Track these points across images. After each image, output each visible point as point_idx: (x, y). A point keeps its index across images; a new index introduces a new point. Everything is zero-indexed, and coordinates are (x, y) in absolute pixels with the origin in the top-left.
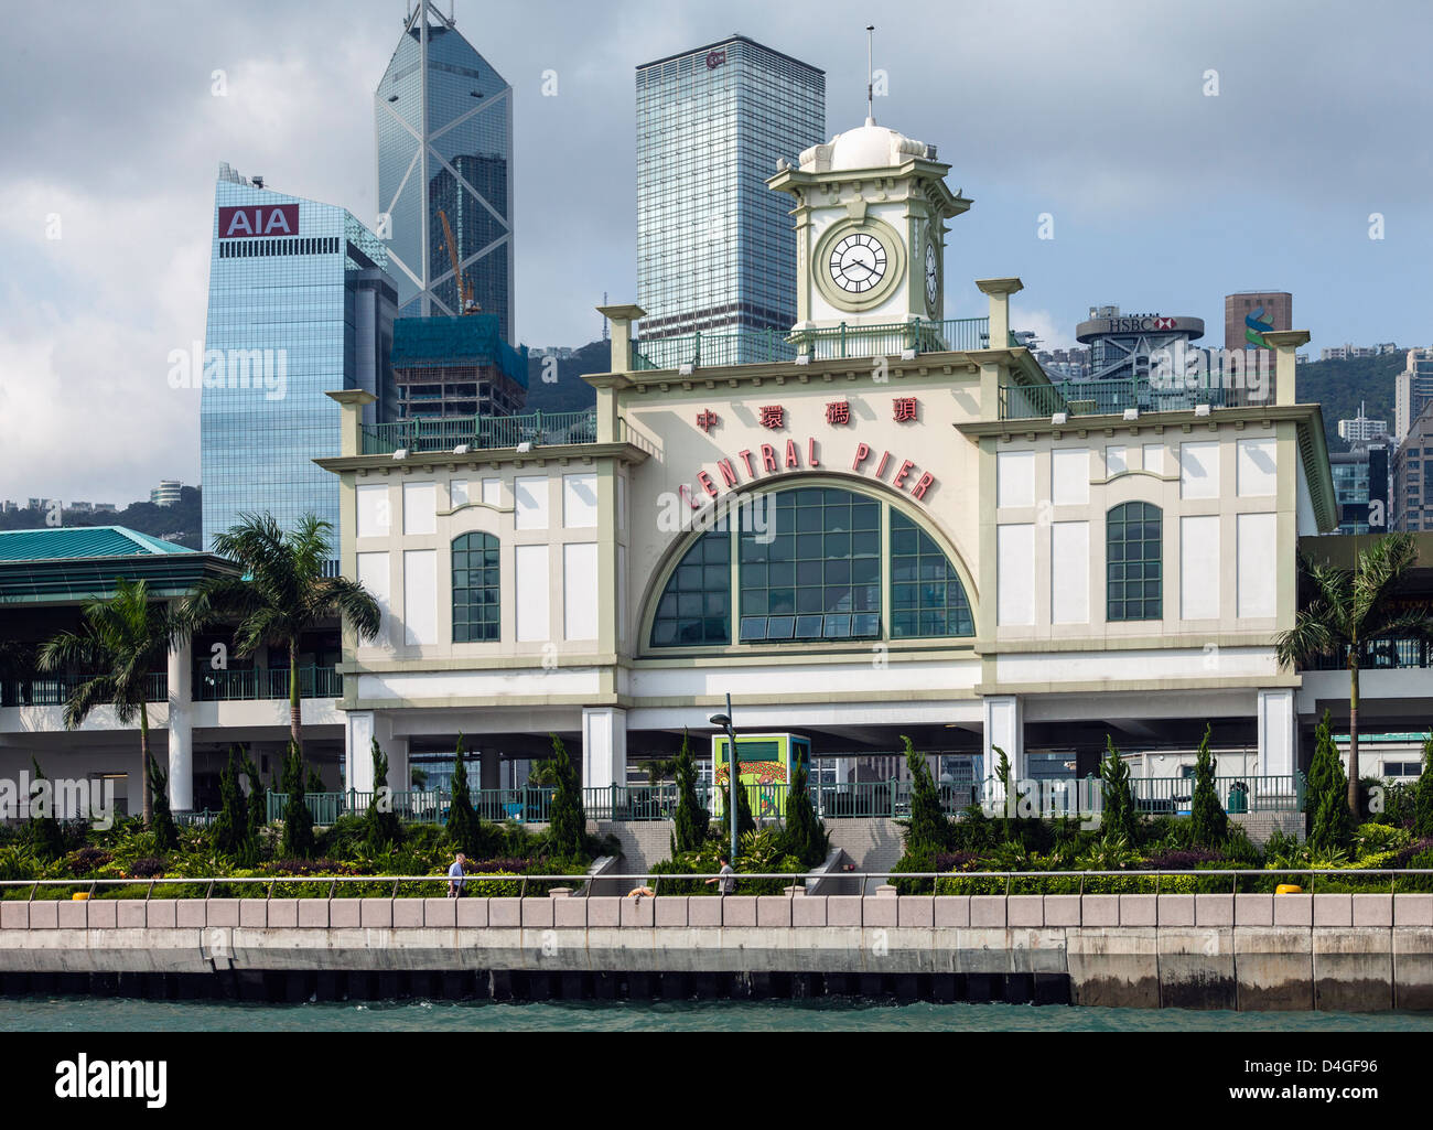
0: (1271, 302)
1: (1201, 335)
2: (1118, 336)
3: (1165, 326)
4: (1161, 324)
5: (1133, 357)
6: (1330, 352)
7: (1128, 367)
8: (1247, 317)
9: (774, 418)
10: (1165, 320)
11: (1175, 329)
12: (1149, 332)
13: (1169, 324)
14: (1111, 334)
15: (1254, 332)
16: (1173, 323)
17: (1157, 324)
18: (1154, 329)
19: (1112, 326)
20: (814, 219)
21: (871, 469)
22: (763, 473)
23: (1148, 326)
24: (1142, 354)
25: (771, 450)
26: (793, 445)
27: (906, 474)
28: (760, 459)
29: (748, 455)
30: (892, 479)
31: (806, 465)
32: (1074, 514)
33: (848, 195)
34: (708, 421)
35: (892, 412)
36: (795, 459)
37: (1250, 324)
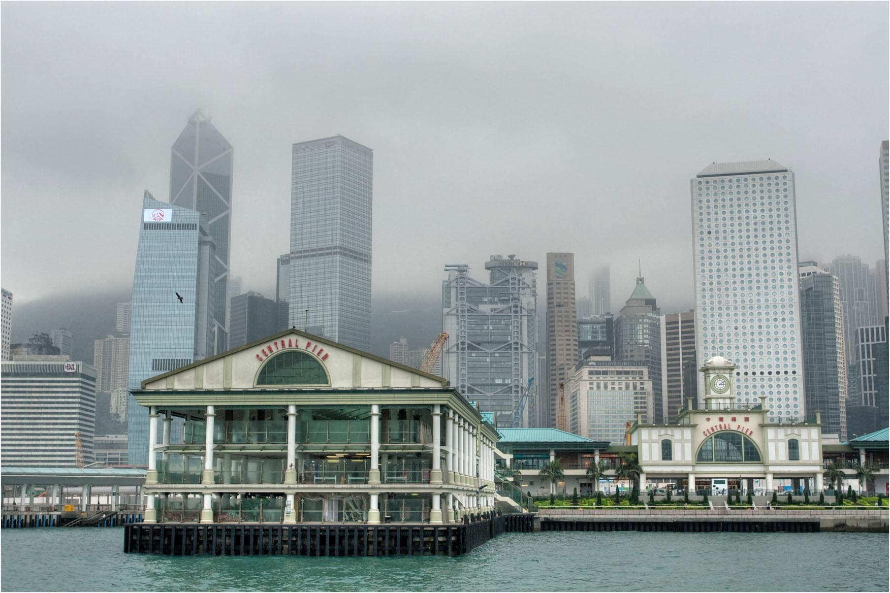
0: (565, 256)
1: (537, 268)
2: (503, 268)
4: (521, 264)
5: (510, 277)
7: (507, 281)
8: (556, 263)
9: (721, 419)
10: (522, 262)
11: (527, 266)
12: (515, 267)
13: (524, 264)
14: (500, 267)
15: (559, 268)
16: (526, 263)
17: (519, 264)
18: (518, 266)
19: (500, 264)
20: (711, 375)
21: (740, 430)
22: (719, 430)
23: (515, 264)
24: (513, 276)
25: (720, 425)
26: (725, 425)
27: (747, 431)
28: (718, 427)
29: (716, 426)
30: (744, 432)
31: (727, 429)
32: (782, 441)
33: (717, 371)
34: (708, 419)
35: (744, 420)
36: (725, 427)
37: (557, 265)
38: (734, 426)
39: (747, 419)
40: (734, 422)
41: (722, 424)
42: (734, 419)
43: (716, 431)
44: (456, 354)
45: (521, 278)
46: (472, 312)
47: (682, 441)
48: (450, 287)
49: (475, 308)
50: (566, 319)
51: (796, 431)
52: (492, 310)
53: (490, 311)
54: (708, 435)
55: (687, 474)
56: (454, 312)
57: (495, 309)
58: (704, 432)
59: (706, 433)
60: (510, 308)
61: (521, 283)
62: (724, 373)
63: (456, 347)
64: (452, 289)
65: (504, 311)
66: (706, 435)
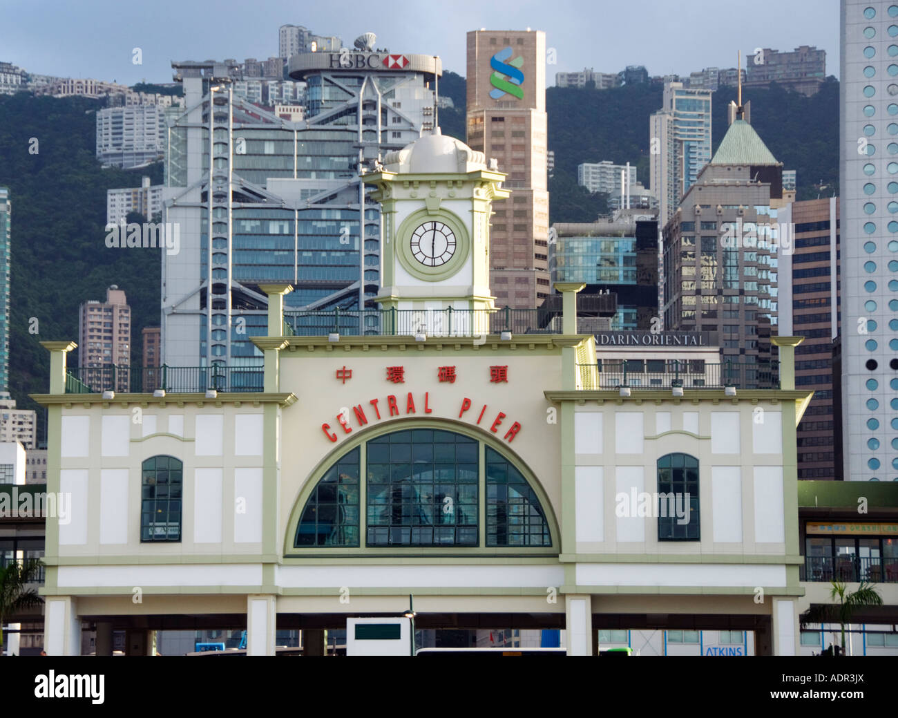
0: (520, 41)
2: (339, 74)
3: (396, 65)
4: (391, 62)
5: (359, 99)
6: (566, 77)
7: (353, 110)
8: (495, 59)
9: (396, 375)
10: (395, 57)
11: (406, 68)
12: (376, 71)
13: (400, 62)
14: (331, 70)
15: (499, 75)
16: (406, 62)
17: (386, 62)
18: (381, 67)
19: (332, 61)
20: (397, 207)
21: (470, 418)
22: (386, 417)
23: (376, 64)
24: (370, 96)
25: (392, 399)
26: (410, 397)
27: (497, 423)
28: (383, 407)
29: (374, 403)
30: (486, 426)
31: (420, 413)
32: (630, 461)
33: (423, 192)
34: (344, 375)
35: (487, 376)
36: (411, 407)
37: (495, 65)
38: (445, 404)
39: (499, 375)
40: (446, 386)
41: (400, 392)
42: (447, 375)
43: (372, 421)
44: (197, 320)
45: (390, 102)
46: (247, 200)
47: (227, 463)
48: (186, 128)
49: (257, 188)
50: (517, 221)
51: (690, 418)
52: (304, 194)
53: (299, 197)
54: (342, 438)
55: (243, 598)
56: (195, 197)
57: (314, 192)
58: (326, 427)
59: (335, 429)
60: (358, 187)
61: (390, 116)
62: (451, 198)
63: (198, 297)
64: (191, 133)
65: (339, 198)
66: (333, 439)
